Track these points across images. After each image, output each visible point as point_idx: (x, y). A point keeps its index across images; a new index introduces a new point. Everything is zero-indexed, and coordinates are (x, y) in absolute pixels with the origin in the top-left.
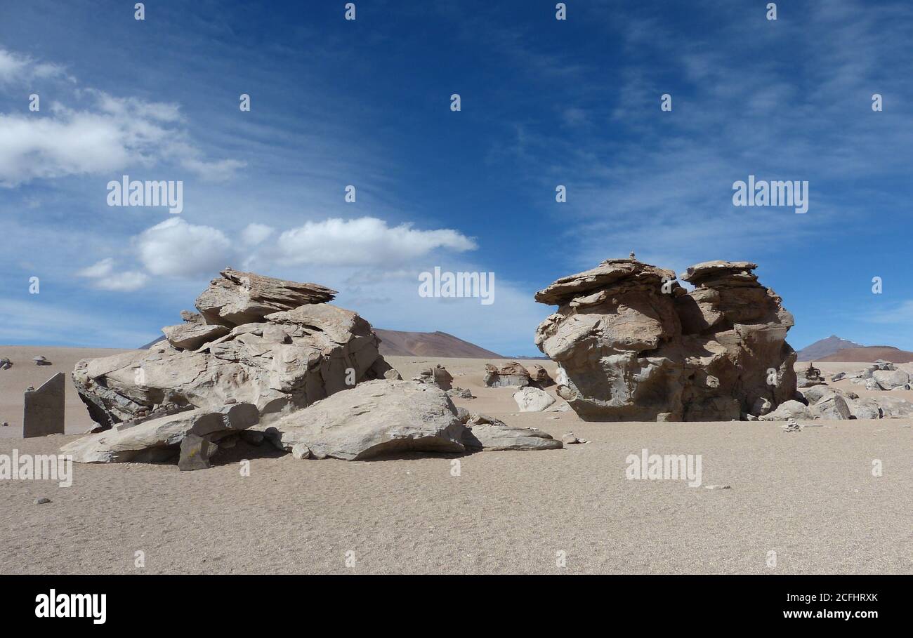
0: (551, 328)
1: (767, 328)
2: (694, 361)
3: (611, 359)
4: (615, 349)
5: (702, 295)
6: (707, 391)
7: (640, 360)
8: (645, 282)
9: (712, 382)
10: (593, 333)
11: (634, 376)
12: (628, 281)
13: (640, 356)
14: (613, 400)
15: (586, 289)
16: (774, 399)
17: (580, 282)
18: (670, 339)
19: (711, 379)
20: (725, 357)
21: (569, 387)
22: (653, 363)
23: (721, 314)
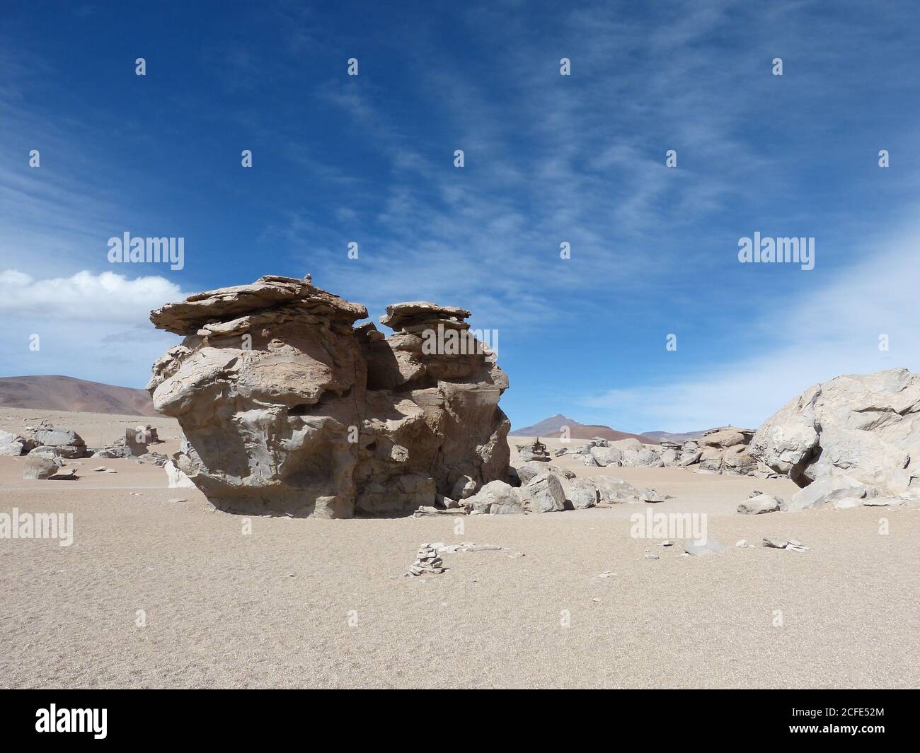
0: (170, 367)
1: (477, 389)
2: (376, 424)
3: (249, 416)
4: (255, 401)
5: (400, 341)
6: (393, 466)
7: (291, 419)
8: (315, 311)
9: (398, 453)
10: (223, 375)
11: (282, 443)
12: (289, 308)
13: (291, 412)
14: (252, 476)
15: (224, 312)
16: (481, 477)
17: (216, 300)
18: (346, 393)
19: (397, 452)
20: (421, 423)
21: (188, 455)
22: (309, 424)
23: (422, 366)
